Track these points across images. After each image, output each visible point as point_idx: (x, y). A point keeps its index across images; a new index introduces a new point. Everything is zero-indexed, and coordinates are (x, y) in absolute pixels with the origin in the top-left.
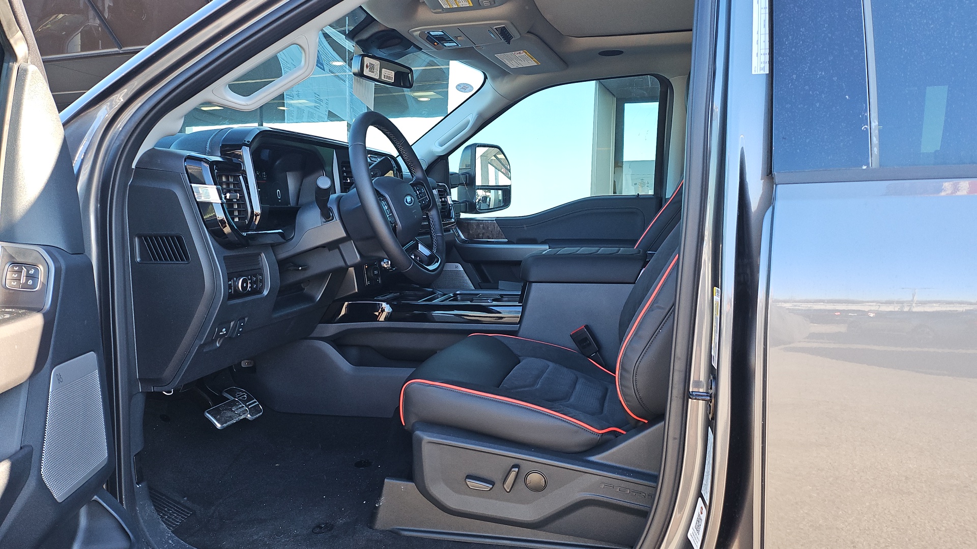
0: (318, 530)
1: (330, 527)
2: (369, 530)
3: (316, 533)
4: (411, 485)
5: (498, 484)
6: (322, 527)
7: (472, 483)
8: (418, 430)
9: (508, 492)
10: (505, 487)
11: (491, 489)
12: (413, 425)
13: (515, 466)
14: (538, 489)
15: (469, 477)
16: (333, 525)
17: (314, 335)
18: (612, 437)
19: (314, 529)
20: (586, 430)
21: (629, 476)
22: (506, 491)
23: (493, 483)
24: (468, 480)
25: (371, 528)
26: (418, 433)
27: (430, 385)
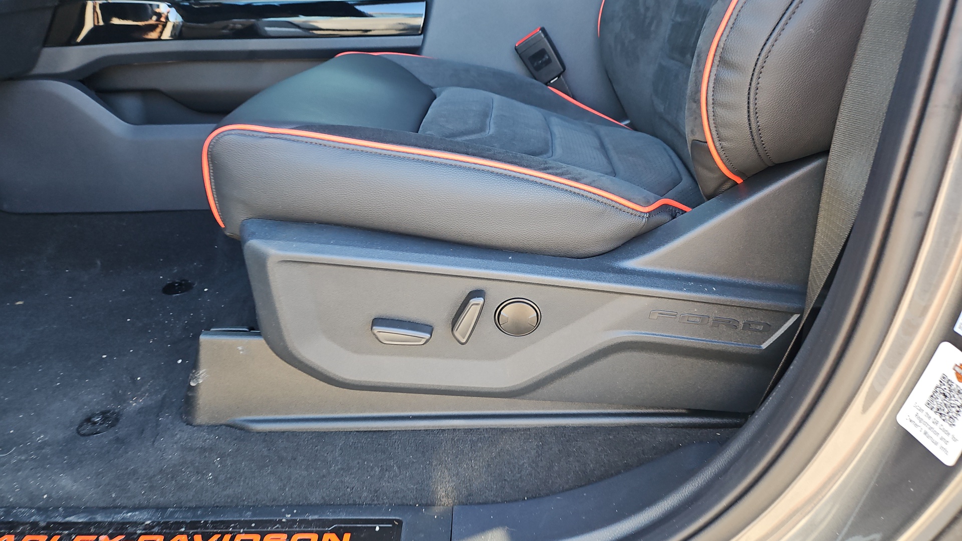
0: (88, 428)
1: (110, 418)
2: (185, 427)
3: (84, 435)
4: (256, 343)
5: (441, 329)
6: (95, 423)
7: (385, 333)
8: (253, 235)
9: (463, 344)
10: (457, 334)
11: (427, 341)
12: (242, 226)
13: (477, 293)
14: (520, 330)
15: (378, 321)
16: (118, 414)
17: (39, 69)
18: (665, 217)
19: (80, 426)
20: (619, 209)
21: (710, 292)
22: (459, 341)
23: (428, 329)
24: (376, 329)
25: (189, 424)
26: (255, 244)
27: (269, 136)
